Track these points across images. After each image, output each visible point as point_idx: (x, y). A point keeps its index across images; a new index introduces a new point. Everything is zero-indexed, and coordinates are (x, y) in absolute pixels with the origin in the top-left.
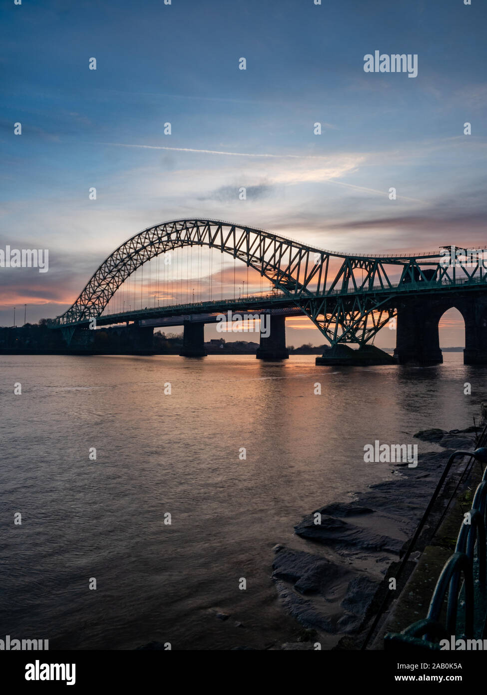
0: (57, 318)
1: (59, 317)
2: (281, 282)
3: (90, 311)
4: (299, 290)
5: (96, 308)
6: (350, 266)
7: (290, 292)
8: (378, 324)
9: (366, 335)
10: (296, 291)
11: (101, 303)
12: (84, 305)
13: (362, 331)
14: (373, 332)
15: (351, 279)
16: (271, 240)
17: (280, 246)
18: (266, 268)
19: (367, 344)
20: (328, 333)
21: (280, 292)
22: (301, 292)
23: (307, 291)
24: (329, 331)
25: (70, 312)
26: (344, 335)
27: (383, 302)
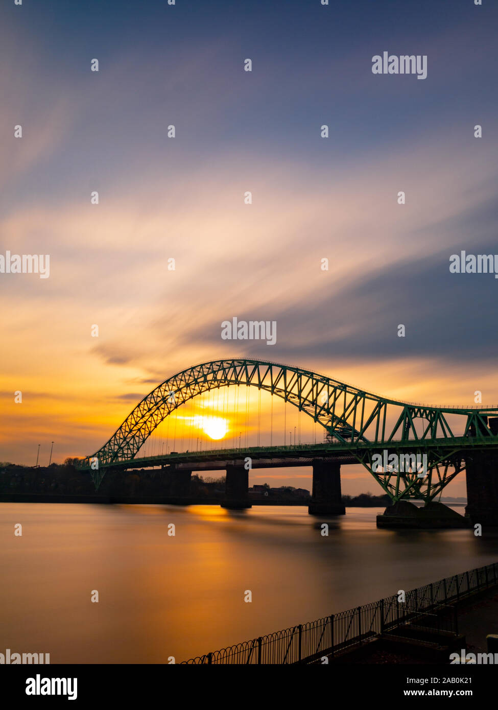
0: (87, 458)
1: (88, 458)
2: (336, 429)
3: (123, 451)
4: (356, 438)
5: (130, 449)
6: (409, 415)
7: (346, 440)
8: (444, 478)
9: (431, 491)
10: (353, 440)
11: (136, 443)
12: (118, 445)
13: (427, 486)
14: (439, 487)
15: (411, 430)
16: (323, 384)
17: (335, 391)
18: (319, 413)
19: (434, 500)
20: (389, 488)
21: (335, 440)
22: (358, 440)
23: (364, 440)
24: (390, 486)
25: (102, 452)
26: (407, 491)
27: (448, 456)
